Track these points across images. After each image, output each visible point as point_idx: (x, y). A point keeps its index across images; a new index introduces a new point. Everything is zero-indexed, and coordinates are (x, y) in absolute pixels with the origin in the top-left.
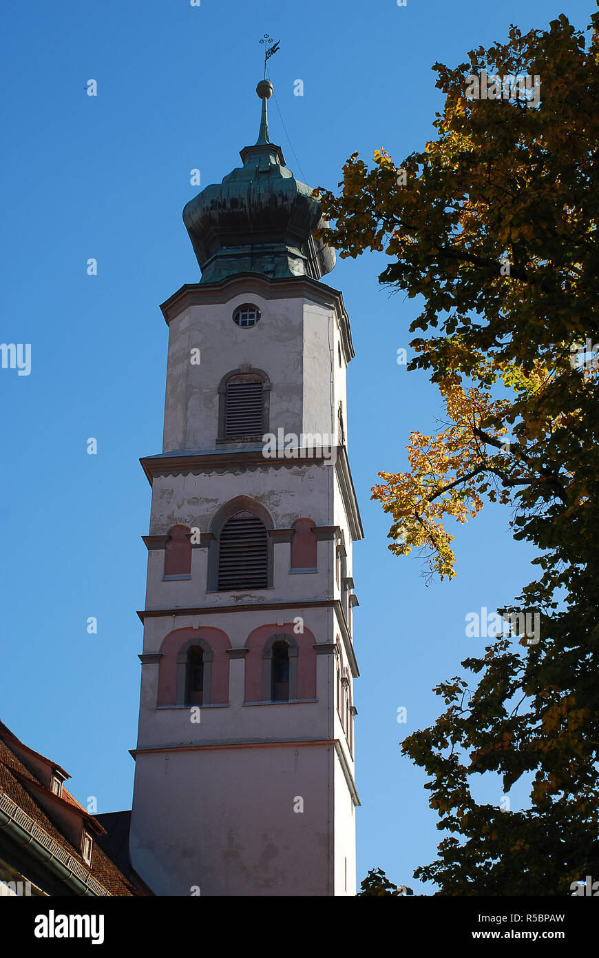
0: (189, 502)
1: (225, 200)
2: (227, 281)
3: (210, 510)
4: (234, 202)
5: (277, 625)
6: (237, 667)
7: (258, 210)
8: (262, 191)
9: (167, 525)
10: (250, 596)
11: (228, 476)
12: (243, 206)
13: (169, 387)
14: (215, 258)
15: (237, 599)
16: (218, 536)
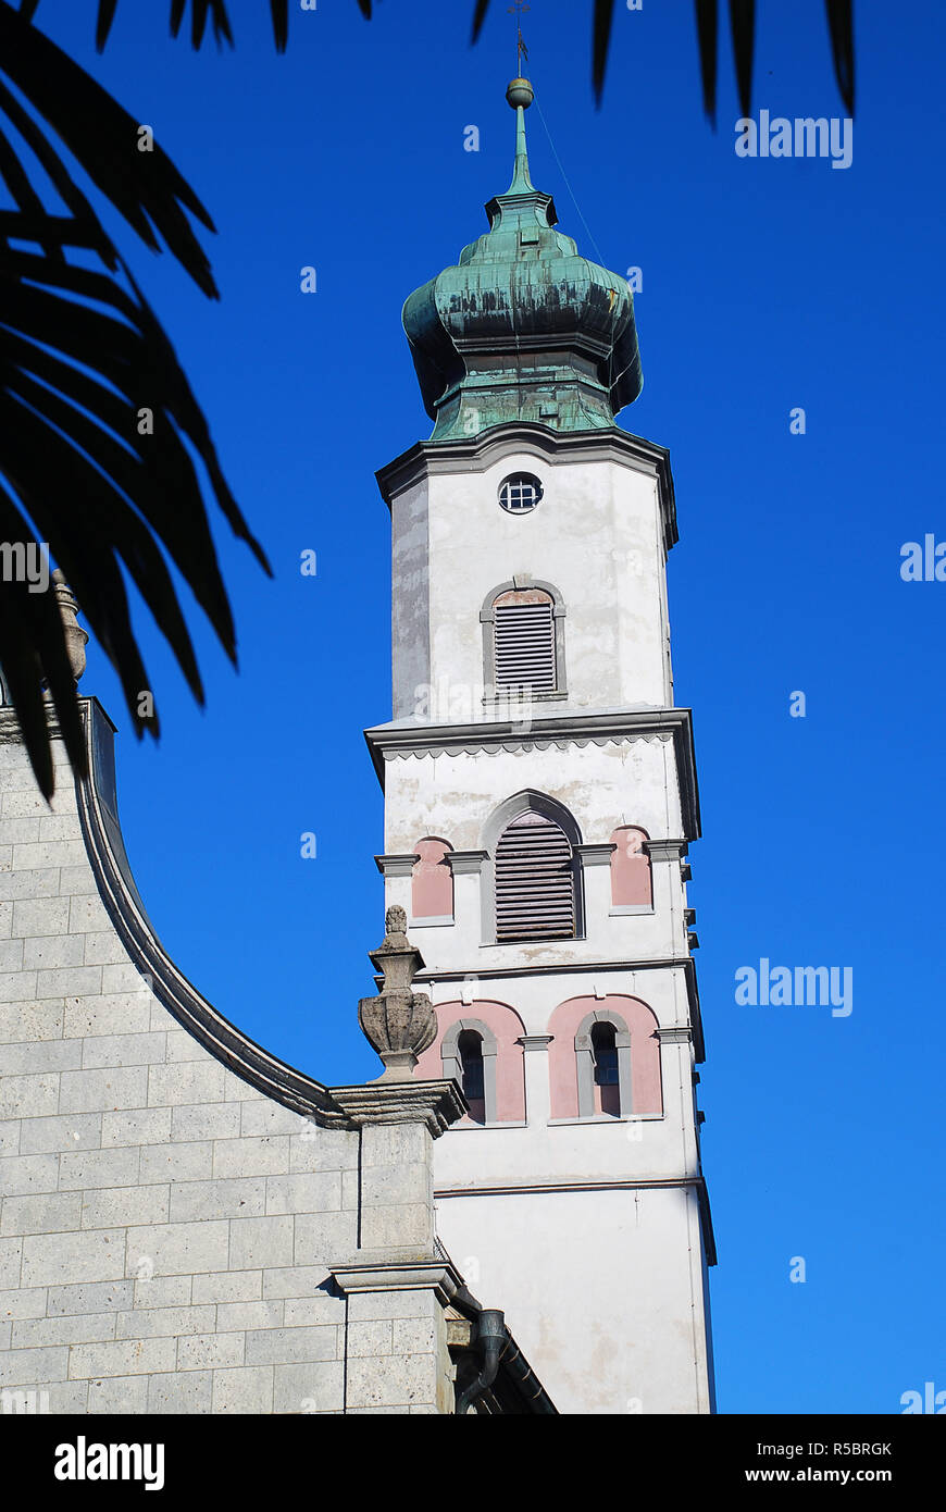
0: (445, 800)
1: (473, 296)
2: (487, 436)
3: (480, 812)
4: (489, 300)
5: (595, 996)
6: (537, 1060)
7: (527, 313)
8: (534, 281)
9: (413, 837)
10: (551, 951)
11: (506, 758)
12: (503, 305)
13: (397, 608)
14: (460, 391)
15: (531, 955)
16: (492, 854)
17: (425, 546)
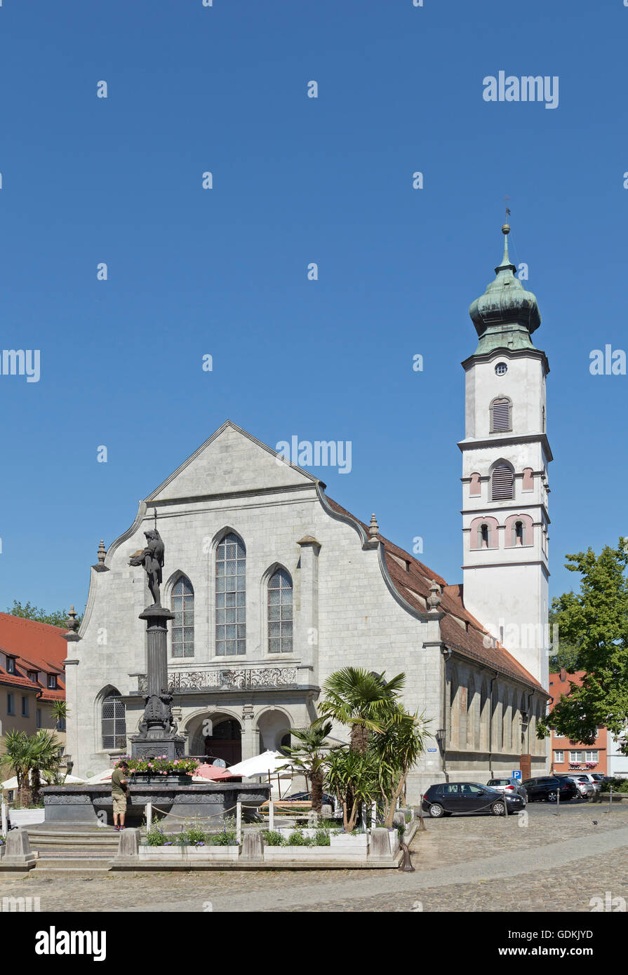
0: (479, 462)
1: (489, 305)
2: (492, 352)
3: (489, 464)
4: (494, 306)
5: (517, 515)
6: (502, 531)
7: (504, 310)
8: (506, 299)
9: (470, 473)
10: (505, 503)
11: (495, 449)
12: (498, 308)
13: (467, 405)
14: (485, 335)
15: (501, 504)
16: (491, 476)
17: (474, 386)
